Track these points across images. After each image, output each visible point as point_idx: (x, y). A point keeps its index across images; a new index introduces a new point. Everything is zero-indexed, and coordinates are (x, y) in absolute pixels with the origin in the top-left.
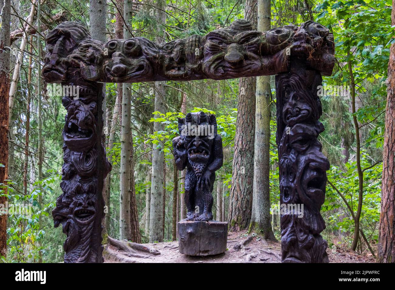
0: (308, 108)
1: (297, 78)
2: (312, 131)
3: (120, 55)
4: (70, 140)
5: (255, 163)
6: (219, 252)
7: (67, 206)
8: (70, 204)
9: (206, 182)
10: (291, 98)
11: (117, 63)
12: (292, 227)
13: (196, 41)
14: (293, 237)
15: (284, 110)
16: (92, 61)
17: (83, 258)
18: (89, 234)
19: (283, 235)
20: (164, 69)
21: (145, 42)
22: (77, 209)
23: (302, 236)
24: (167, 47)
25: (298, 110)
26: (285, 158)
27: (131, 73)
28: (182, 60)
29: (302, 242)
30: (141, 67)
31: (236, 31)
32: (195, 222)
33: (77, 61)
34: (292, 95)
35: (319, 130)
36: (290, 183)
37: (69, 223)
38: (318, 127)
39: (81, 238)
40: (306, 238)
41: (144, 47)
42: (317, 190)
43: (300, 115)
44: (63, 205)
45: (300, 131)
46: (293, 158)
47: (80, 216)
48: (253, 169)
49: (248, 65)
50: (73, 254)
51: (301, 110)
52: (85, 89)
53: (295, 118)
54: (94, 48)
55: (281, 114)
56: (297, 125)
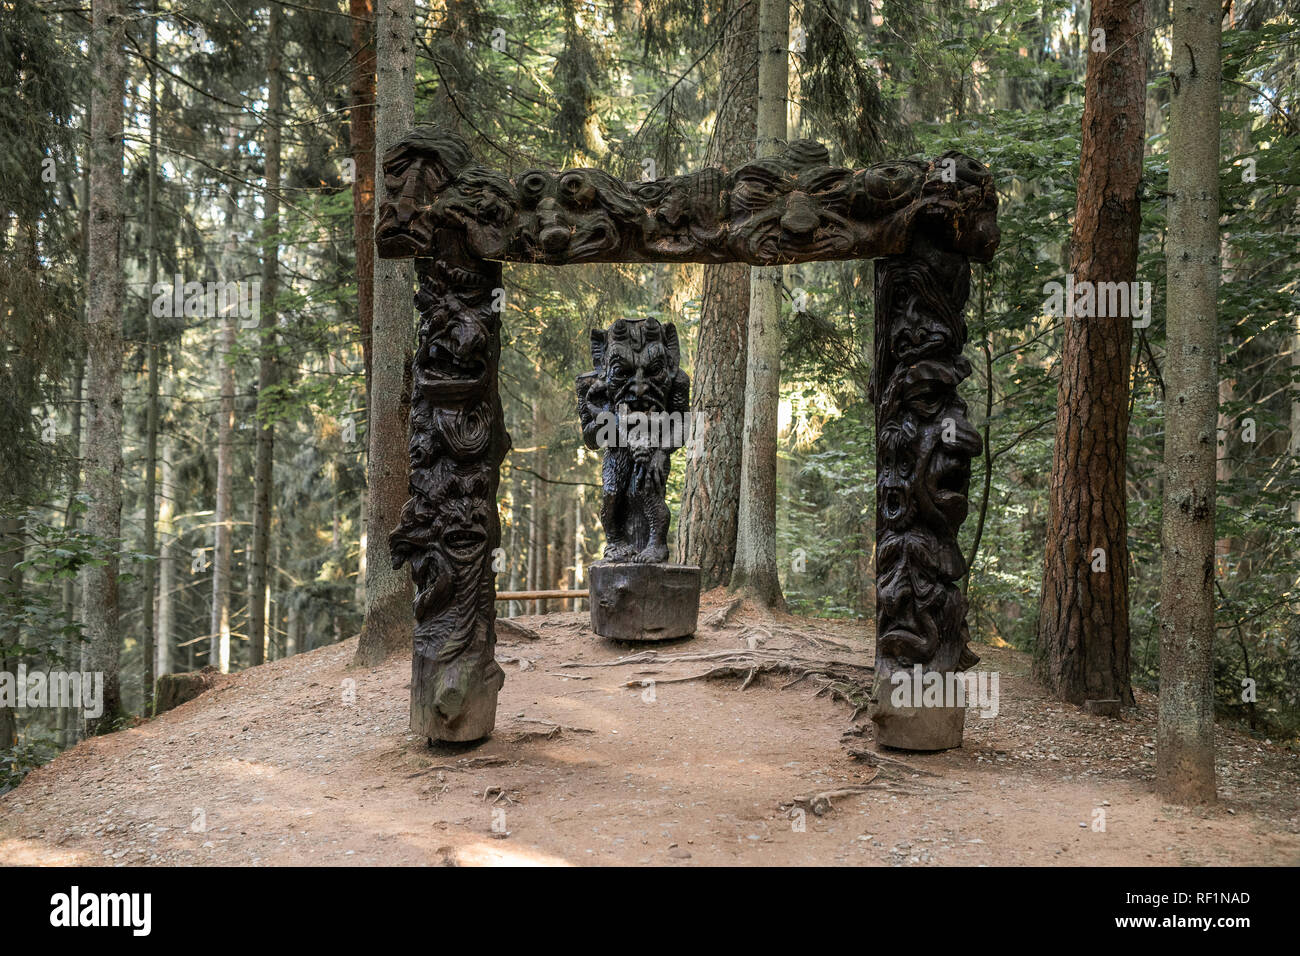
0: (943, 330)
1: (925, 269)
2: (951, 378)
3: (554, 208)
4: (435, 383)
5: (746, 435)
6: (682, 634)
7: (427, 523)
8: (433, 520)
9: (657, 477)
10: (911, 308)
11: (551, 225)
12: (905, 569)
13: (712, 182)
14: (905, 589)
15: (895, 333)
16: (490, 216)
17: (464, 632)
18: (474, 583)
19: (884, 585)
20: (645, 237)
21: (605, 180)
22: (449, 530)
23: (923, 587)
24: (650, 191)
25: (924, 333)
26: (892, 431)
27: (577, 247)
28: (685, 221)
29: (923, 598)
30: (598, 233)
31: (798, 165)
32: (633, 564)
33: (457, 215)
34: (912, 303)
35: (962, 374)
36: (902, 481)
37: (431, 560)
38: (960, 367)
39: (456, 592)
40: (932, 591)
41: (603, 192)
42: (956, 494)
43: (927, 345)
44: (416, 521)
45: (927, 376)
46: (911, 431)
47: (453, 544)
48: (741, 448)
49: (825, 238)
50: (437, 626)
51: (930, 333)
52: (472, 275)
53: (918, 350)
54: (495, 189)
55: (888, 340)
56: (923, 362)
